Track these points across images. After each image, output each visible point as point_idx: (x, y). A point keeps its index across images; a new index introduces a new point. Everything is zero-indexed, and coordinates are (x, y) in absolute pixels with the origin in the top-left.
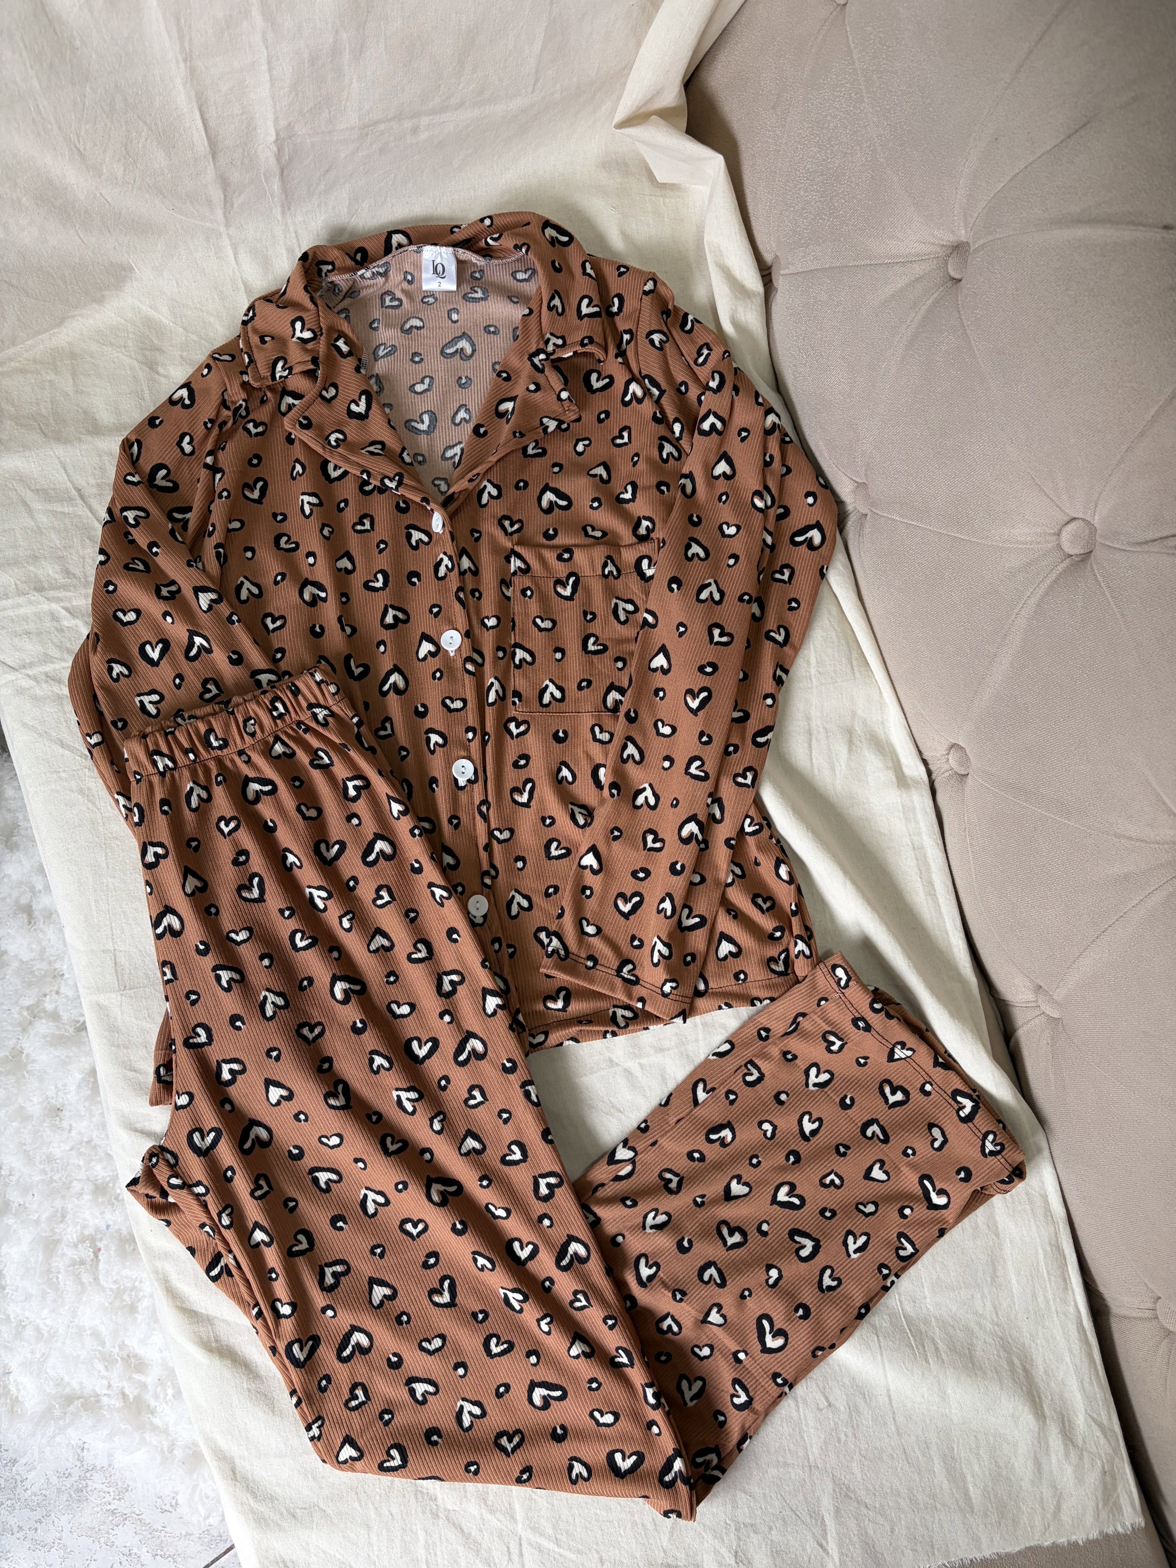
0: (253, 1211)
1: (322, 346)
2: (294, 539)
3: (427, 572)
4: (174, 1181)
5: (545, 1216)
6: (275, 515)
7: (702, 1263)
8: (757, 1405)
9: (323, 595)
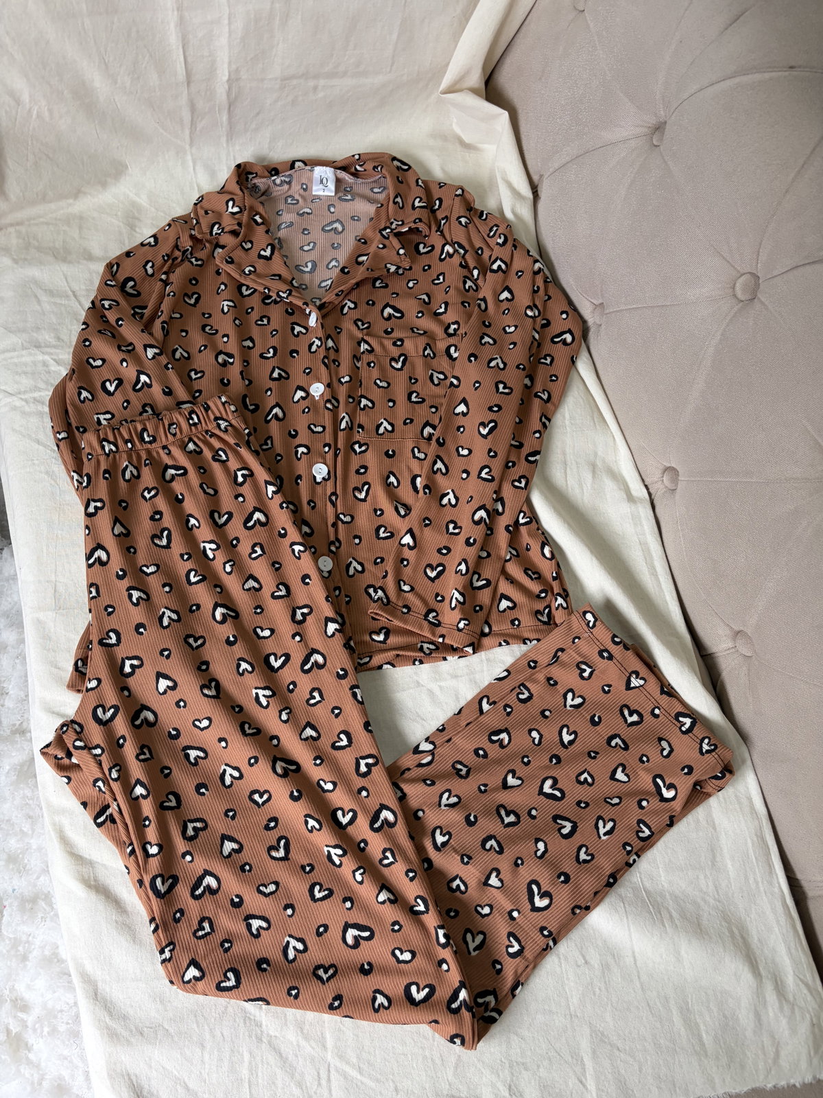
0: (136, 770)
1: (245, 218)
2: (215, 328)
3: (303, 349)
4: (78, 743)
5: (364, 788)
6: (204, 314)
7: (485, 836)
8: (528, 954)
9: (231, 360)
